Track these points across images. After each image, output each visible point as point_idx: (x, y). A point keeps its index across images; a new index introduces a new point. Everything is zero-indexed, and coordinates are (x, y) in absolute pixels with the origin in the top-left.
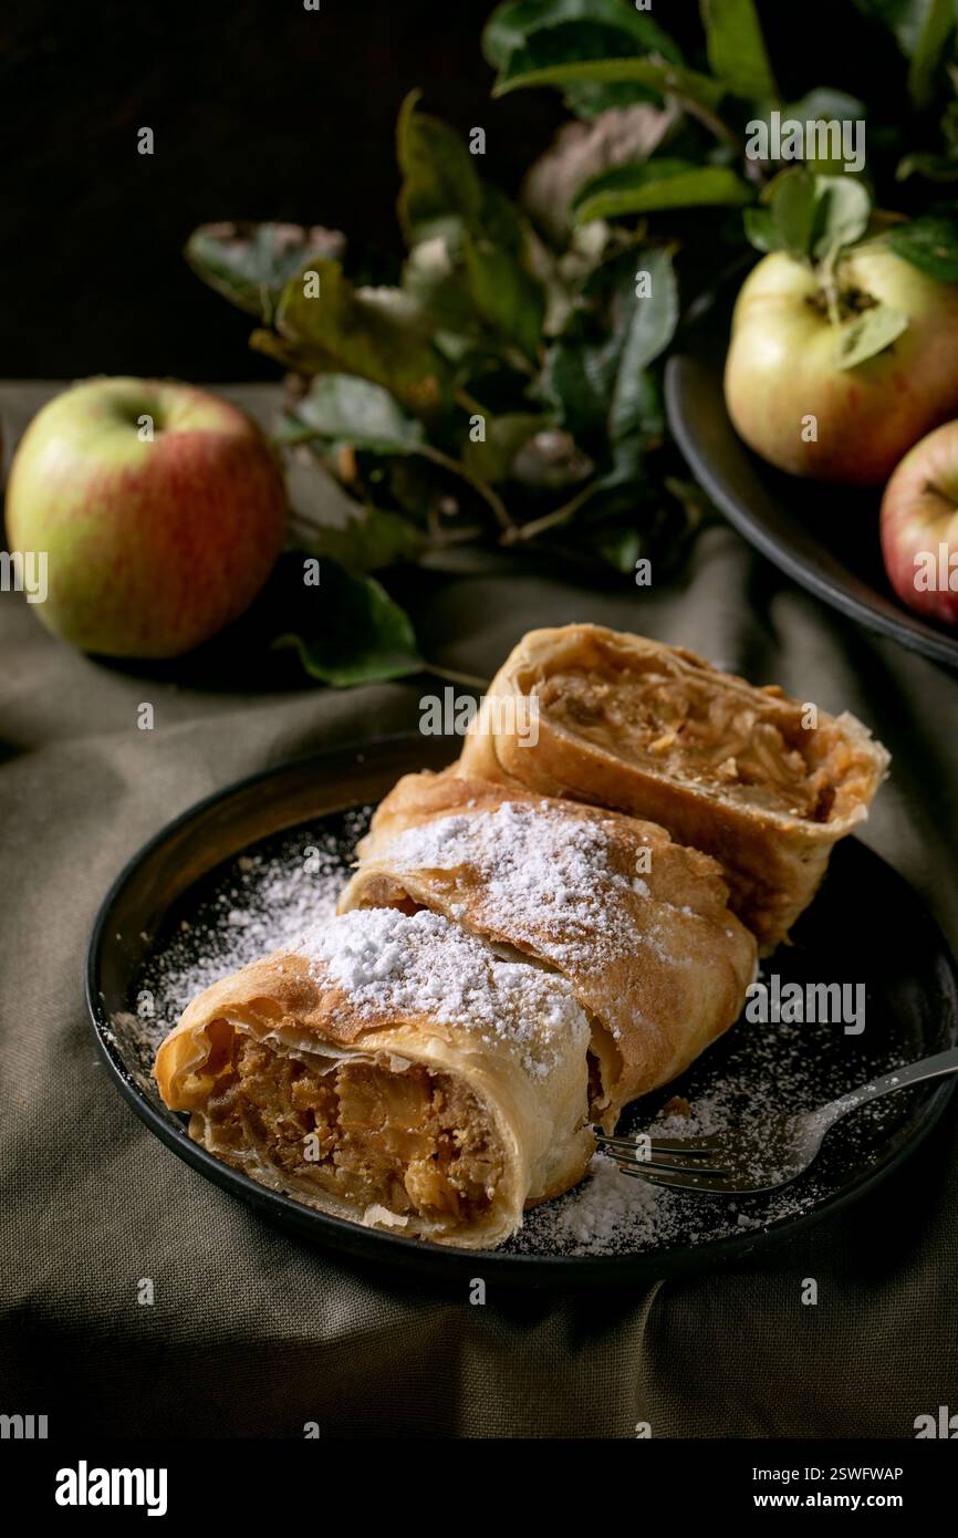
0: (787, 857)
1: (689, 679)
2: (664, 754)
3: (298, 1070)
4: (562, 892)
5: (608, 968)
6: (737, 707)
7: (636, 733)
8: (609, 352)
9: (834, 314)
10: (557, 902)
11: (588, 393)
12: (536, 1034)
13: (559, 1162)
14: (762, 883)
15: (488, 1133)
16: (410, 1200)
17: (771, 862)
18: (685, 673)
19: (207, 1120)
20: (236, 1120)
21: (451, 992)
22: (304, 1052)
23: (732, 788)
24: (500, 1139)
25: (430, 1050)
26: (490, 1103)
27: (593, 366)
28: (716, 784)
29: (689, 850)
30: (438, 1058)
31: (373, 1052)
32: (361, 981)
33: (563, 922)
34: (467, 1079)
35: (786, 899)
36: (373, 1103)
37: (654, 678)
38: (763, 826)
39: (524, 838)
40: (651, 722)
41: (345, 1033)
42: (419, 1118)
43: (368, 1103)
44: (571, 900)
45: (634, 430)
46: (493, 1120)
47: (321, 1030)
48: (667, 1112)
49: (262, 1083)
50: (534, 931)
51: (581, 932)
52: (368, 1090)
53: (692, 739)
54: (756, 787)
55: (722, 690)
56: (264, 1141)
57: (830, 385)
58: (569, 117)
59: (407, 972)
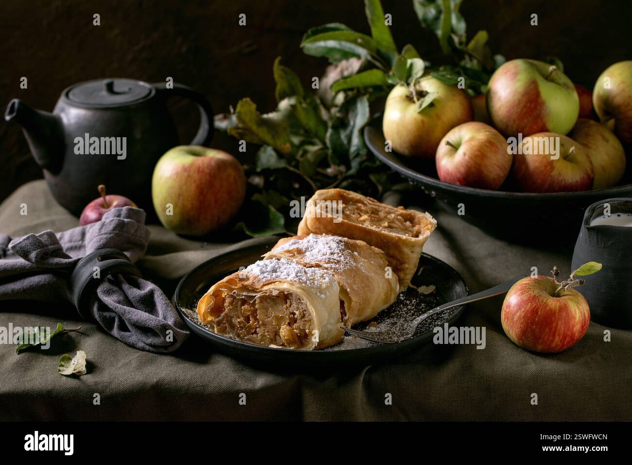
0: (406, 250)
1: (372, 206)
2: (364, 221)
3: (244, 302)
4: (329, 252)
5: (345, 271)
6: (389, 213)
7: (354, 216)
8: (348, 131)
9: (415, 99)
10: (328, 254)
11: (342, 144)
12: (320, 285)
13: (332, 331)
14: (398, 260)
15: (305, 311)
16: (282, 341)
17: (401, 252)
18: (370, 204)
19: (215, 326)
20: (225, 323)
21: (292, 273)
22: (245, 295)
23: (386, 229)
24: (309, 312)
25: (285, 286)
26: (305, 300)
27: (343, 136)
28: (381, 228)
29: (373, 247)
30: (288, 287)
31: (267, 290)
32: (263, 273)
33: (329, 259)
34: (297, 293)
35: (407, 266)
36: (268, 309)
37: (360, 205)
38: (397, 238)
39: (317, 241)
40: (359, 214)
41: (258, 286)
42: (282, 310)
43: (267, 309)
44: (332, 254)
45: (357, 155)
46: (306, 305)
47: (250, 286)
48: (370, 326)
49: (232, 309)
50: (320, 261)
51: (335, 261)
52: (266, 304)
53: (373, 218)
54: (395, 229)
55: (383, 208)
56: (234, 330)
57: (415, 119)
58: (330, 64)
59: (278, 270)
